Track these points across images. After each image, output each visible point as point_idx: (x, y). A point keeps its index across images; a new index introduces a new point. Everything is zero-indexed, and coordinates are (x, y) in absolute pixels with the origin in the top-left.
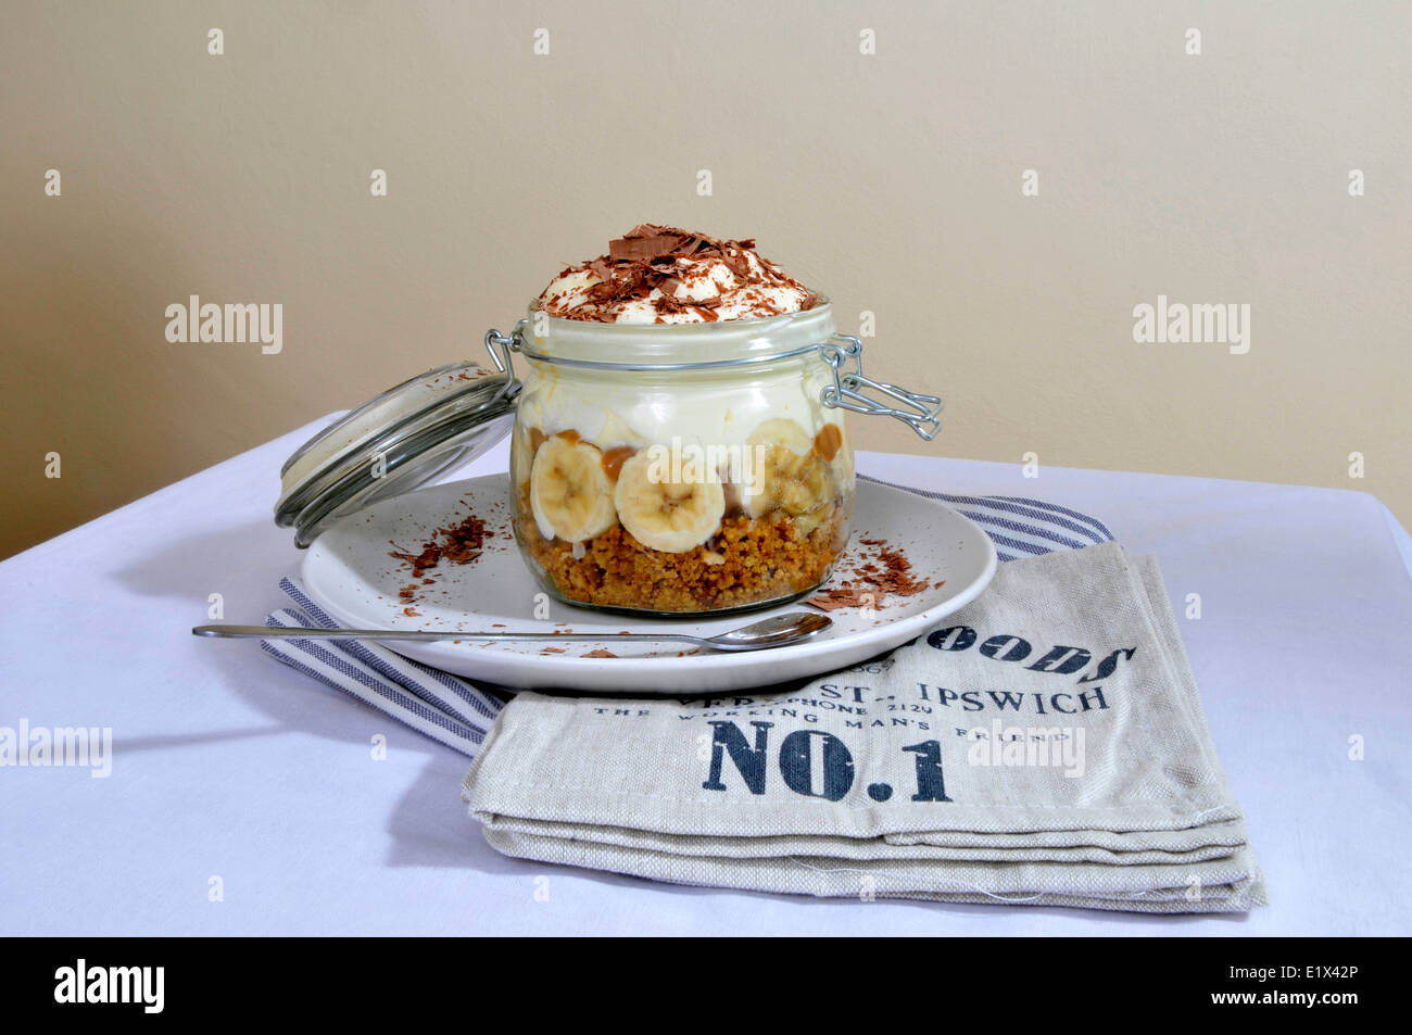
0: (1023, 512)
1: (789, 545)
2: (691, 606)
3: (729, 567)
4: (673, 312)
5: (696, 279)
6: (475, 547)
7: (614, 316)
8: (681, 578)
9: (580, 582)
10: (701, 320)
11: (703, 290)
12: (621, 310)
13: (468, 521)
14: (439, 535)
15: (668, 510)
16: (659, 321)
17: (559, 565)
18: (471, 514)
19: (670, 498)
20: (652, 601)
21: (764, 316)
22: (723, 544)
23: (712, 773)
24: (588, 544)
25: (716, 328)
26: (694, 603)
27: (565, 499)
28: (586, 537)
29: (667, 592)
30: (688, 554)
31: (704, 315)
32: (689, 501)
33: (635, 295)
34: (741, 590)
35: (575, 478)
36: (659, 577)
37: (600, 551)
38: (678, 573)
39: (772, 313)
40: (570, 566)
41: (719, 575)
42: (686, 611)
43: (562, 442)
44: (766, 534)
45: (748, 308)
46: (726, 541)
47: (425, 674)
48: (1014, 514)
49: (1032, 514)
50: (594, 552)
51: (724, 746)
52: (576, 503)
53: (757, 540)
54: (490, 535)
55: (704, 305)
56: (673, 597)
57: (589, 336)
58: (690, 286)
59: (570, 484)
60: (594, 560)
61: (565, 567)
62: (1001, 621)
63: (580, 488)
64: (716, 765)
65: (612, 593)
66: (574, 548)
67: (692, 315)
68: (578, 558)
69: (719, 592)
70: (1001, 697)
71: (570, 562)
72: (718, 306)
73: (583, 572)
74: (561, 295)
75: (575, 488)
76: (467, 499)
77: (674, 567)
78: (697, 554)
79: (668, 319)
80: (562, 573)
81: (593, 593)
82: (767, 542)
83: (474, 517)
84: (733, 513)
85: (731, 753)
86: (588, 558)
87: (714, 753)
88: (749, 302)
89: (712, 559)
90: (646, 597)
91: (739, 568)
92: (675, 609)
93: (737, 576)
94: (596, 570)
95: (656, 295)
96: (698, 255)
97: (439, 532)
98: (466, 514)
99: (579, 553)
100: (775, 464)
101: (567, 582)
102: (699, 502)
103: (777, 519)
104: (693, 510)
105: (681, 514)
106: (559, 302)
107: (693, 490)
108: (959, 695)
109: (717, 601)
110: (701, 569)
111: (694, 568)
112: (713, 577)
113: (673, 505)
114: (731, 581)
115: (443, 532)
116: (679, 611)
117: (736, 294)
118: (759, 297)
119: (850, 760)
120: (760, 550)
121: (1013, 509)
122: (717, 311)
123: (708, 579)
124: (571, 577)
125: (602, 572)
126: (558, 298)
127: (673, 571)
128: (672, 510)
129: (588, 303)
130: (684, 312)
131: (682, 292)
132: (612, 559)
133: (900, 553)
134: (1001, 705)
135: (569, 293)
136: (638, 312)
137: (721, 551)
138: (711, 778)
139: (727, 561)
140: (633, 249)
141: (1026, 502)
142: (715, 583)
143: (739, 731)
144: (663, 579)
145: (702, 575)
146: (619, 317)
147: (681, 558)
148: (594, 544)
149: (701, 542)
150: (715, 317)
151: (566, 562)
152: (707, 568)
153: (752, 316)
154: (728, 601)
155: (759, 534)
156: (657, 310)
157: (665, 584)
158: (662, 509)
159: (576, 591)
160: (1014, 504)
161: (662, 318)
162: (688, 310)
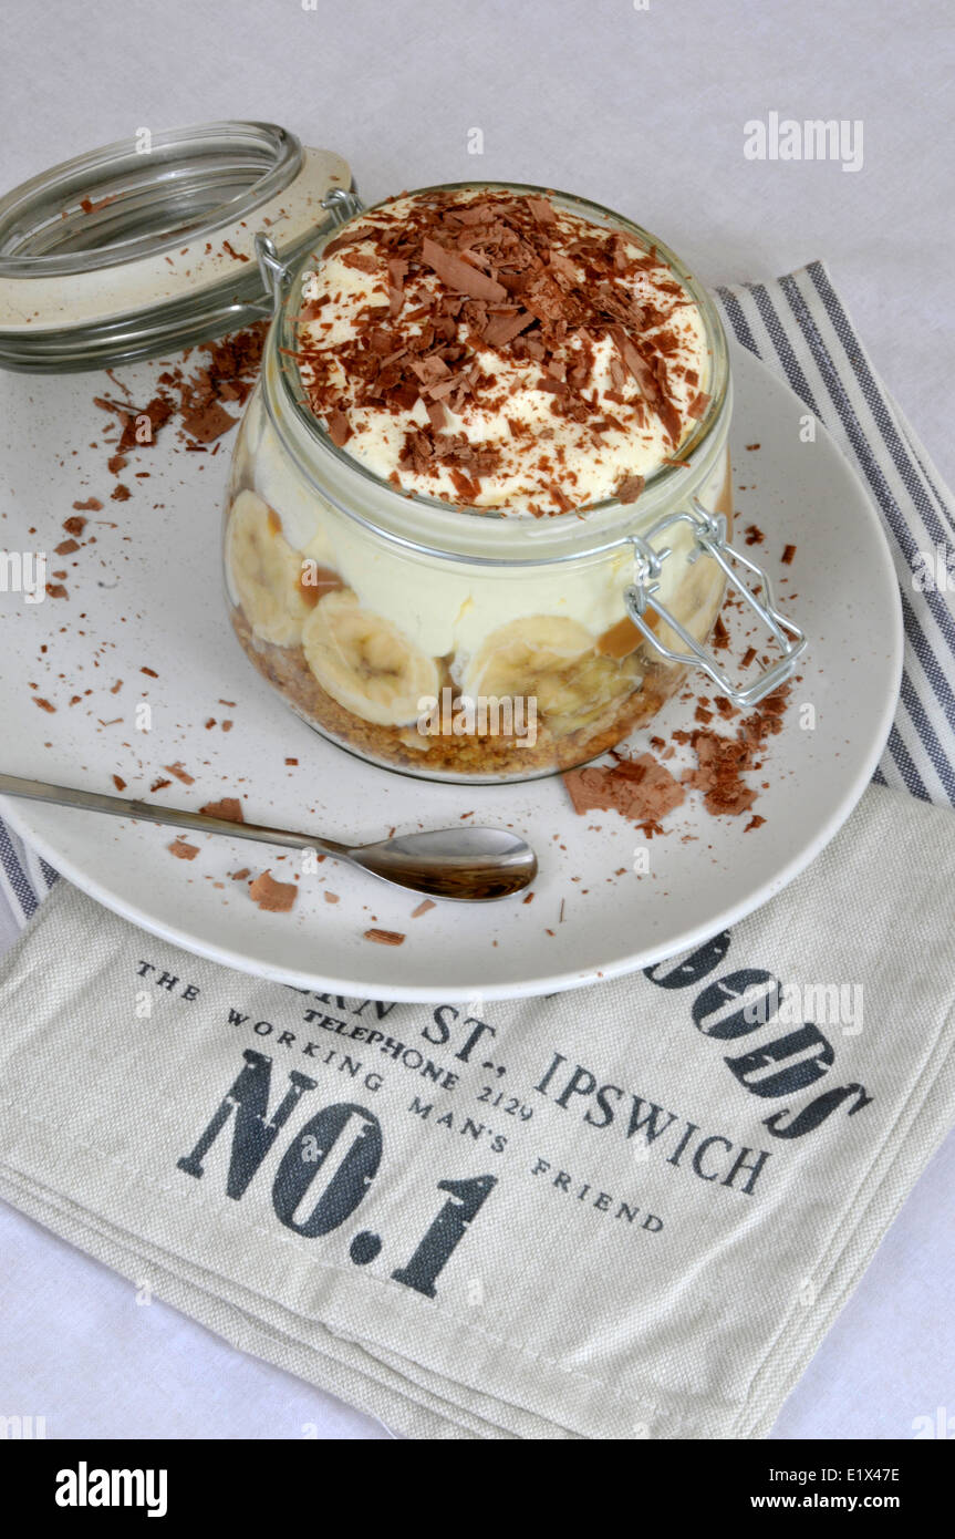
51: (236, 1106)
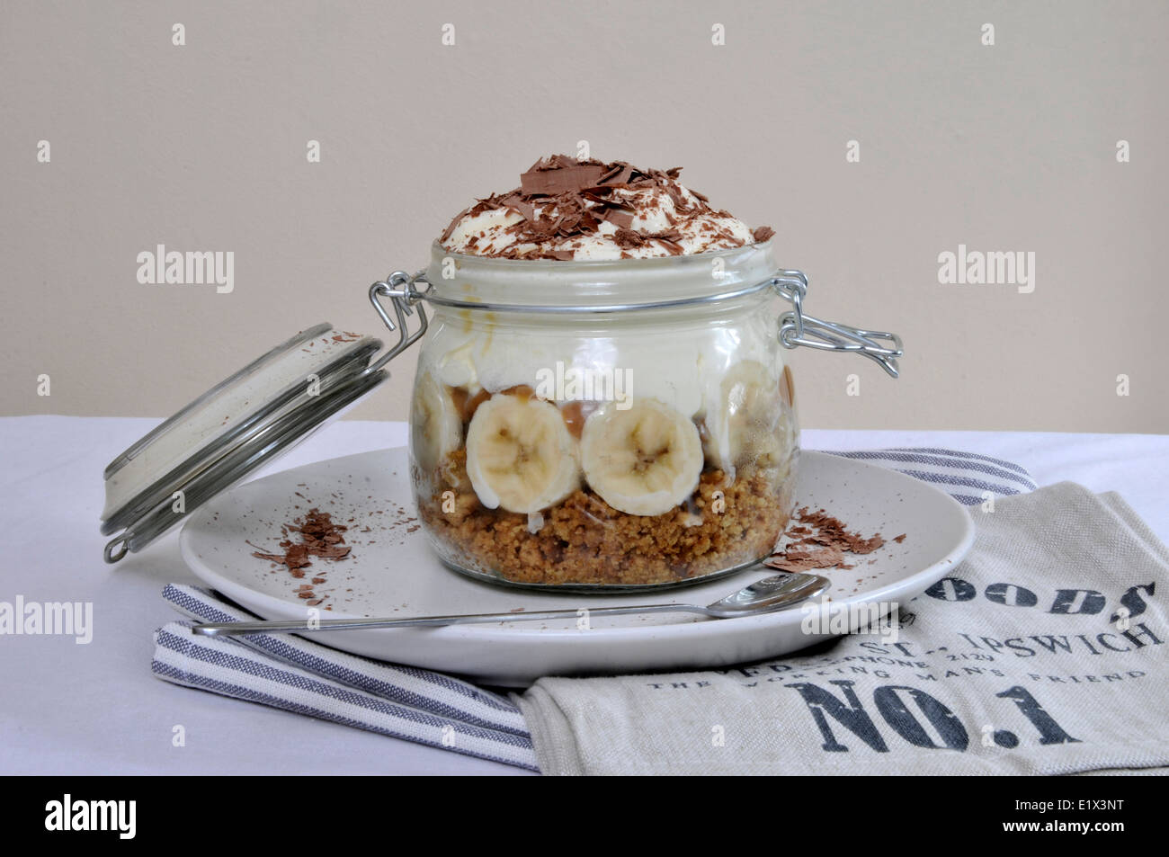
0: (937, 462)
1: (762, 502)
2: (663, 575)
3: (707, 530)
4: (637, 245)
5: (646, 209)
6: (338, 543)
7: (571, 253)
8: (656, 543)
9: (534, 559)
10: (667, 254)
11: (656, 222)
12: (578, 245)
13: (312, 515)
14: (289, 533)
15: (643, 468)
16: (624, 256)
17: (508, 541)
18: (312, 508)
19: (644, 455)
20: (621, 574)
21: (730, 248)
22: (701, 503)
23: (825, 736)
24: (547, 514)
25: (686, 261)
26: (667, 573)
27: (515, 464)
28: (545, 505)
29: (640, 562)
30: (665, 516)
31: (669, 248)
32: (665, 455)
33: (584, 229)
34: (716, 555)
35: (528, 439)
36: (633, 545)
37: (561, 520)
38: (654, 538)
39: (735, 245)
40: (521, 542)
41: (695, 538)
42: (657, 582)
43: (510, 400)
44: (743, 489)
45: (708, 240)
46: (703, 499)
47: (401, 673)
48: (927, 465)
49: (948, 463)
50: (554, 522)
52: (531, 468)
53: (733, 496)
54: (344, 529)
55: (664, 238)
56: (646, 567)
57: (542, 276)
58: (643, 218)
59: (522, 447)
60: (553, 530)
61: (516, 544)
62: (988, 571)
63: (535, 451)
64: (824, 728)
65: (575, 566)
66: (530, 519)
67: (658, 249)
68: (534, 532)
69: (695, 557)
70: (1048, 642)
71: (522, 537)
72: (680, 239)
73: (539, 547)
74: (478, 236)
75: (529, 450)
76: (302, 490)
77: (649, 533)
78: (673, 516)
79: (636, 254)
80: (512, 550)
81: (550, 571)
82: (743, 497)
83: (316, 510)
84: (710, 470)
85: (832, 713)
86: (546, 530)
87: (815, 715)
88: (708, 234)
89: (690, 521)
90: (614, 570)
91: (716, 529)
92: (645, 582)
93: (713, 537)
94: (556, 543)
95: (608, 228)
96: (632, 185)
97: (287, 529)
98: (306, 509)
99: (535, 525)
100: (746, 411)
101: (517, 561)
102: (675, 457)
103: (749, 472)
104: (670, 466)
105: (656, 473)
106: (478, 243)
107: (668, 444)
108: (1002, 643)
109: (691, 569)
110: (679, 532)
111: (672, 531)
112: (689, 541)
113: (648, 462)
114: (708, 544)
115: (292, 529)
116: (651, 583)
117: (689, 225)
118: (716, 228)
119: (947, 711)
120: (736, 508)
121: (923, 460)
122: (681, 243)
123: (684, 544)
124: (523, 554)
125: (564, 544)
126: (474, 240)
127: (648, 536)
128: (647, 468)
129: (518, 241)
130: (649, 246)
131: (637, 225)
132: (577, 528)
133: (823, 514)
134: (1052, 648)
135: (487, 233)
136: (597, 247)
137: (698, 511)
138: (826, 740)
139: (705, 522)
140: (550, 183)
141: (933, 451)
142: (691, 548)
143: (824, 691)
144: (635, 548)
145: (679, 541)
146: (575, 254)
147: (656, 521)
148: (555, 512)
149: (680, 502)
150: (678, 250)
151: (517, 538)
152: (684, 531)
153: (719, 248)
154: (703, 569)
155: (736, 490)
156: (619, 244)
157: (638, 552)
158: (635, 468)
159: (528, 570)
160: (923, 454)
161: (626, 252)
162: (653, 243)
